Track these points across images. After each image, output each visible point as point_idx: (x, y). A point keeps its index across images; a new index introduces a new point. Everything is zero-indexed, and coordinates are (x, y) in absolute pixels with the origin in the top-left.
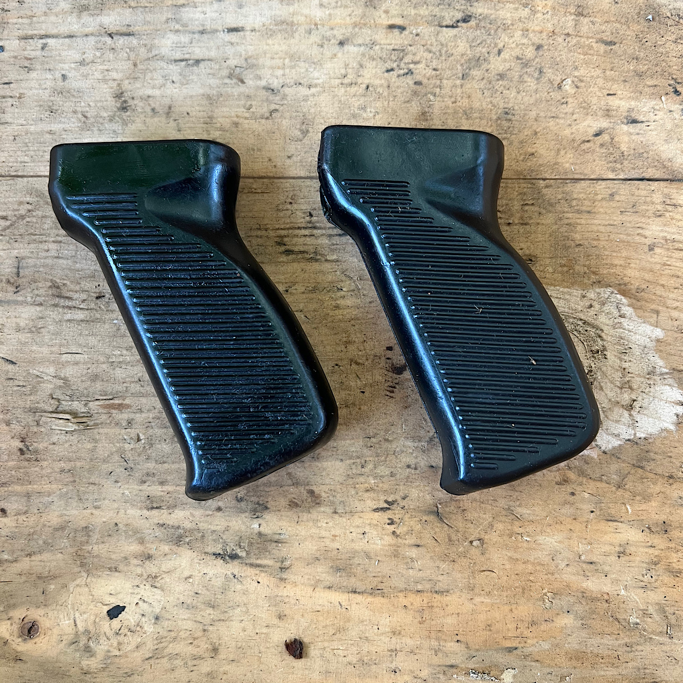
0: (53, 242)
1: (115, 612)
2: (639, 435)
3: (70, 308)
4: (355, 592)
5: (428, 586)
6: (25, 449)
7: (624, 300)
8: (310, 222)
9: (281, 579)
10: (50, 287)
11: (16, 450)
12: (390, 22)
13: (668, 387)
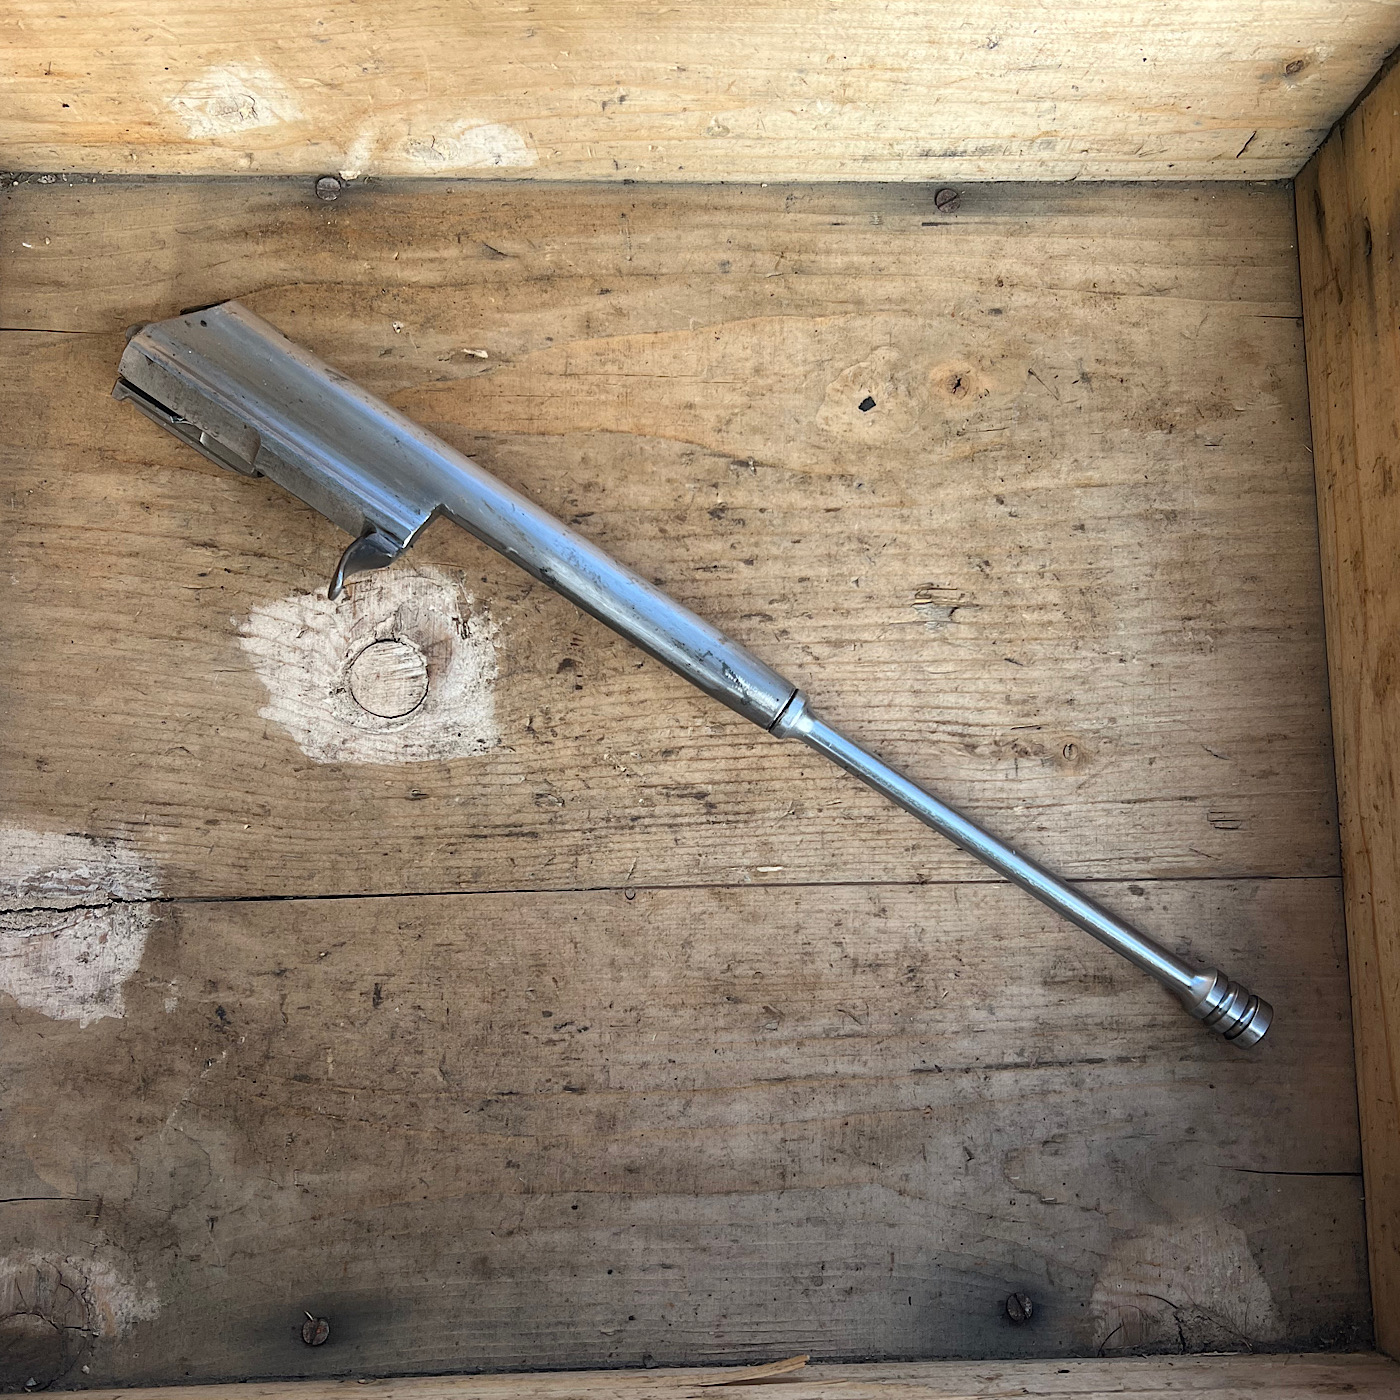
0: (977, 800)
1: (867, 404)
2: (296, 600)
3: (949, 722)
4: (611, 432)
5: (533, 439)
6: (984, 567)
7: (303, 749)
8: (676, 832)
9: (691, 442)
10: (974, 747)
11: (994, 564)
12: (584, 1096)
13: (258, 651)
